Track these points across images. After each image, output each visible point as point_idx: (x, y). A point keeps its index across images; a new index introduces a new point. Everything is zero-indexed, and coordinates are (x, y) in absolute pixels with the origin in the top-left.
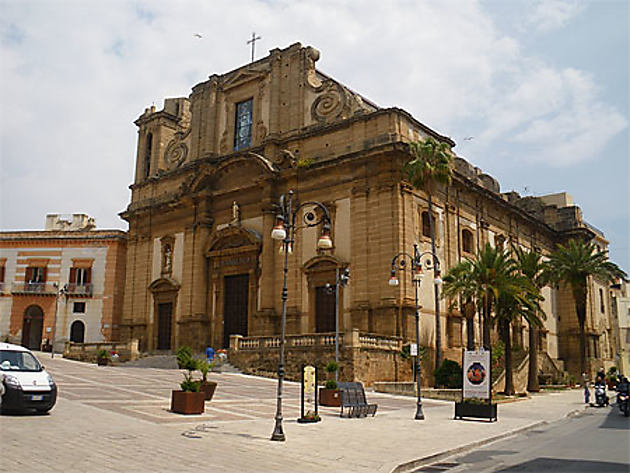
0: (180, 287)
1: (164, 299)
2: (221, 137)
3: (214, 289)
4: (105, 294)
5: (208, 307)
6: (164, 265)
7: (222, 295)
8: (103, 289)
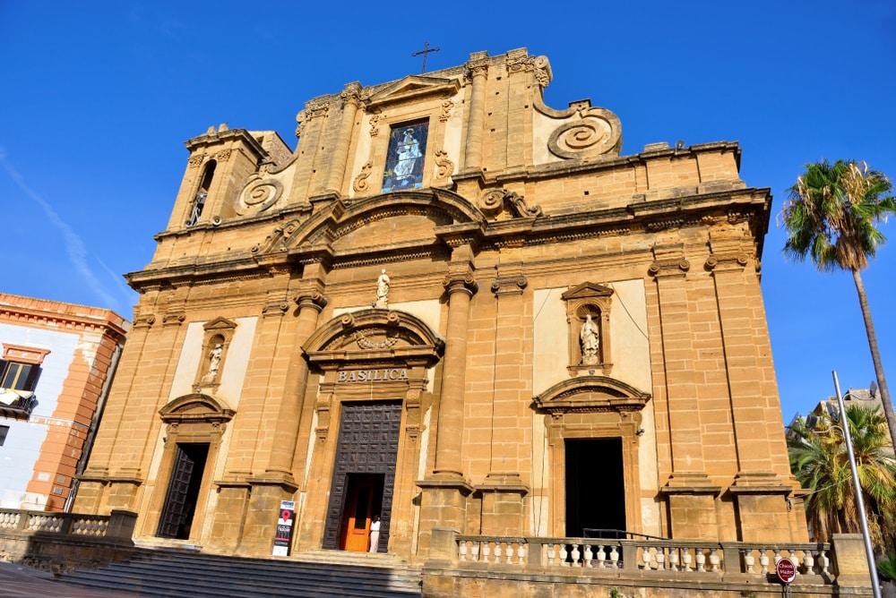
0: (232, 413)
1: (192, 433)
2: (356, 171)
3: (315, 424)
4: (57, 414)
5: (294, 456)
6: (203, 370)
7: (332, 438)
8: (54, 406)
